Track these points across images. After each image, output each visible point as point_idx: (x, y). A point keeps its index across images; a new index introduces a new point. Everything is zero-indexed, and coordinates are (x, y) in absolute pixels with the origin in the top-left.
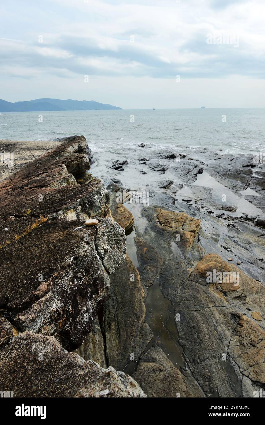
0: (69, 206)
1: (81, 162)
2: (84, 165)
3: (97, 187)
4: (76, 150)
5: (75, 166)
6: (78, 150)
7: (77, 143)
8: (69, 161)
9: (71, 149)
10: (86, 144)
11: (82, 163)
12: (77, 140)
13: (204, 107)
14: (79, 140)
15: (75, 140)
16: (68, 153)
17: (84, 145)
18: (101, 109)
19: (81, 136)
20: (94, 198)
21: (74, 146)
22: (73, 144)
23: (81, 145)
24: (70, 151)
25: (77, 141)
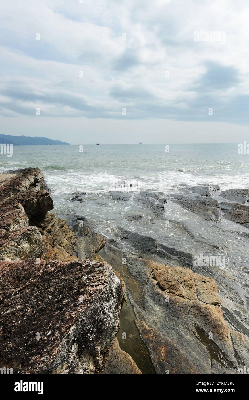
0: (52, 363)
1: (43, 200)
2: (46, 204)
3: (105, 282)
4: (32, 183)
5: (35, 206)
6: (34, 183)
7: (33, 175)
8: (28, 199)
9: (27, 182)
10: (43, 176)
11: (44, 202)
12: (33, 172)
13: (141, 143)
14: (35, 173)
15: (31, 173)
16: (24, 187)
17: (41, 178)
18: (51, 144)
19: (36, 168)
20: (103, 313)
21: (30, 179)
22: (29, 177)
23: (38, 178)
24: (26, 185)
25: (33, 174)
